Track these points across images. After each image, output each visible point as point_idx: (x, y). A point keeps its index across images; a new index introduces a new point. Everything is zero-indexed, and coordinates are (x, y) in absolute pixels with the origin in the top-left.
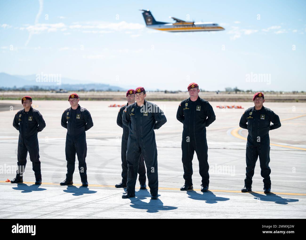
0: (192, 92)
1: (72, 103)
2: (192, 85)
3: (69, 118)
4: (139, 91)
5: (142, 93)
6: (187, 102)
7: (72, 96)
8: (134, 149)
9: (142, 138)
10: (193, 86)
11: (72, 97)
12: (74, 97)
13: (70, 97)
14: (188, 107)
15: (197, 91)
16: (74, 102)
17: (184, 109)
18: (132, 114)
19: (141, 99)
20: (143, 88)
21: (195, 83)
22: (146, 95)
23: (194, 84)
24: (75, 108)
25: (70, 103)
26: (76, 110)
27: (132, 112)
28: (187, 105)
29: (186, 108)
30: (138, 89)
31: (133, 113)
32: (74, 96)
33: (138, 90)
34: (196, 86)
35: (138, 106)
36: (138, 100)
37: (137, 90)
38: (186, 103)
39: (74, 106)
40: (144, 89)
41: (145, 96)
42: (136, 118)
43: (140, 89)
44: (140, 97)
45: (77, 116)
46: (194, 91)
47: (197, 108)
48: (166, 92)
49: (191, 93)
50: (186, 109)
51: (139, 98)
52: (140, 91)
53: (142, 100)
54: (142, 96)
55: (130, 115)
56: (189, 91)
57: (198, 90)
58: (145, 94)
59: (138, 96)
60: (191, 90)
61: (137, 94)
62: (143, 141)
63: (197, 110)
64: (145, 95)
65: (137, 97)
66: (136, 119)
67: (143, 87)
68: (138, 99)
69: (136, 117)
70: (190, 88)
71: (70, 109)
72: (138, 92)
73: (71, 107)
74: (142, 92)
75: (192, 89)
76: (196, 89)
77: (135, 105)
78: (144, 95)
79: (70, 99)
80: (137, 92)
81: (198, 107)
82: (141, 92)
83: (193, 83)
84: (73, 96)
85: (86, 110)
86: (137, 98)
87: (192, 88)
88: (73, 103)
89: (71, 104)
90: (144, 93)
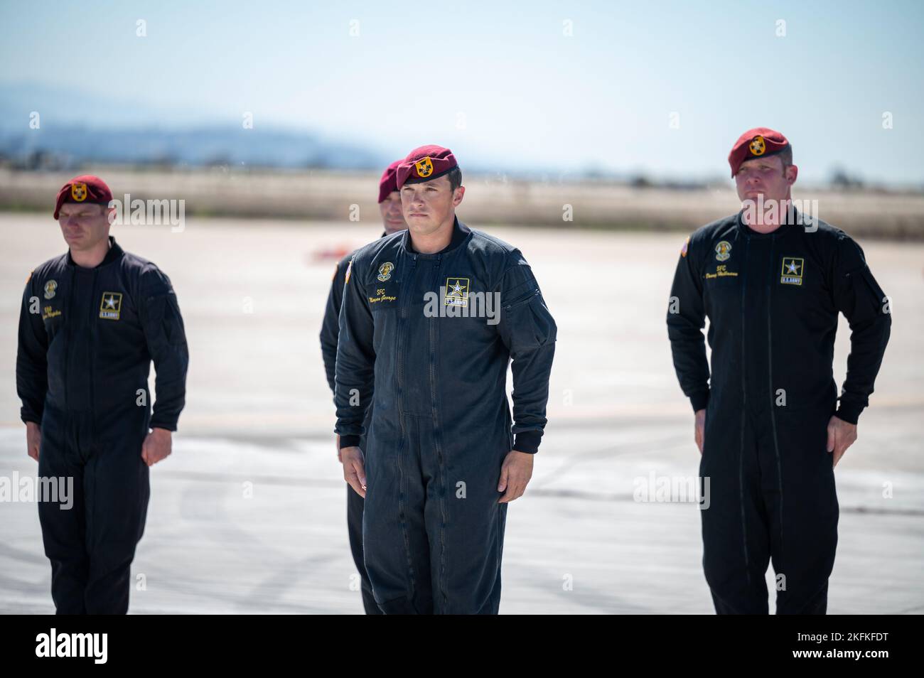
0: (752, 180)
1: (73, 229)
2: (754, 140)
3: (58, 313)
4: (423, 169)
5: (443, 182)
6: (726, 238)
7: (74, 189)
8: (401, 496)
9: (437, 434)
10: (756, 144)
11: (75, 197)
12: (84, 197)
13: (66, 197)
14: (729, 265)
15: (784, 176)
16: (85, 227)
17: (708, 276)
18: (381, 296)
19: (434, 218)
20: (448, 152)
21: (767, 131)
22: (463, 193)
23: (767, 135)
24: (91, 258)
25: (65, 232)
26: (97, 267)
27: (381, 285)
28: (723, 251)
29: (719, 268)
30: (418, 156)
31: (390, 287)
32: (84, 188)
33: (422, 164)
34: (777, 147)
35: (417, 253)
36: (422, 220)
37: (414, 167)
38: (723, 243)
39: (86, 247)
40: (452, 159)
41: (459, 198)
42: (403, 321)
43: (432, 156)
44: (428, 205)
45: (105, 304)
46: (766, 172)
47: (786, 269)
48: (641, 183)
49: (748, 185)
50: (721, 274)
51: (423, 210)
52: (431, 171)
53: (442, 221)
54: (442, 202)
55: (372, 300)
56: (738, 177)
57: (788, 170)
58: (460, 186)
59: (417, 199)
60: (747, 169)
61: (414, 186)
62: (438, 449)
63: (783, 281)
64: (457, 191)
65: (416, 205)
66: (401, 322)
67: (446, 147)
68: (422, 214)
69: (404, 314)
70: (741, 156)
71: (64, 262)
72: (421, 174)
73: (69, 253)
74: (444, 178)
75: (752, 164)
76: (775, 163)
77: (402, 243)
78: (453, 190)
79: (68, 209)
80: (411, 176)
81: (789, 262)
82: (435, 176)
83: (762, 130)
84: (79, 191)
85: (153, 267)
86: (412, 209)
87: (750, 157)
88: (80, 230)
89: (67, 235)
90: (451, 179)
